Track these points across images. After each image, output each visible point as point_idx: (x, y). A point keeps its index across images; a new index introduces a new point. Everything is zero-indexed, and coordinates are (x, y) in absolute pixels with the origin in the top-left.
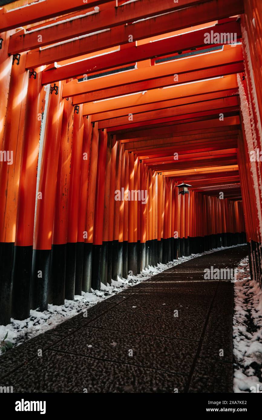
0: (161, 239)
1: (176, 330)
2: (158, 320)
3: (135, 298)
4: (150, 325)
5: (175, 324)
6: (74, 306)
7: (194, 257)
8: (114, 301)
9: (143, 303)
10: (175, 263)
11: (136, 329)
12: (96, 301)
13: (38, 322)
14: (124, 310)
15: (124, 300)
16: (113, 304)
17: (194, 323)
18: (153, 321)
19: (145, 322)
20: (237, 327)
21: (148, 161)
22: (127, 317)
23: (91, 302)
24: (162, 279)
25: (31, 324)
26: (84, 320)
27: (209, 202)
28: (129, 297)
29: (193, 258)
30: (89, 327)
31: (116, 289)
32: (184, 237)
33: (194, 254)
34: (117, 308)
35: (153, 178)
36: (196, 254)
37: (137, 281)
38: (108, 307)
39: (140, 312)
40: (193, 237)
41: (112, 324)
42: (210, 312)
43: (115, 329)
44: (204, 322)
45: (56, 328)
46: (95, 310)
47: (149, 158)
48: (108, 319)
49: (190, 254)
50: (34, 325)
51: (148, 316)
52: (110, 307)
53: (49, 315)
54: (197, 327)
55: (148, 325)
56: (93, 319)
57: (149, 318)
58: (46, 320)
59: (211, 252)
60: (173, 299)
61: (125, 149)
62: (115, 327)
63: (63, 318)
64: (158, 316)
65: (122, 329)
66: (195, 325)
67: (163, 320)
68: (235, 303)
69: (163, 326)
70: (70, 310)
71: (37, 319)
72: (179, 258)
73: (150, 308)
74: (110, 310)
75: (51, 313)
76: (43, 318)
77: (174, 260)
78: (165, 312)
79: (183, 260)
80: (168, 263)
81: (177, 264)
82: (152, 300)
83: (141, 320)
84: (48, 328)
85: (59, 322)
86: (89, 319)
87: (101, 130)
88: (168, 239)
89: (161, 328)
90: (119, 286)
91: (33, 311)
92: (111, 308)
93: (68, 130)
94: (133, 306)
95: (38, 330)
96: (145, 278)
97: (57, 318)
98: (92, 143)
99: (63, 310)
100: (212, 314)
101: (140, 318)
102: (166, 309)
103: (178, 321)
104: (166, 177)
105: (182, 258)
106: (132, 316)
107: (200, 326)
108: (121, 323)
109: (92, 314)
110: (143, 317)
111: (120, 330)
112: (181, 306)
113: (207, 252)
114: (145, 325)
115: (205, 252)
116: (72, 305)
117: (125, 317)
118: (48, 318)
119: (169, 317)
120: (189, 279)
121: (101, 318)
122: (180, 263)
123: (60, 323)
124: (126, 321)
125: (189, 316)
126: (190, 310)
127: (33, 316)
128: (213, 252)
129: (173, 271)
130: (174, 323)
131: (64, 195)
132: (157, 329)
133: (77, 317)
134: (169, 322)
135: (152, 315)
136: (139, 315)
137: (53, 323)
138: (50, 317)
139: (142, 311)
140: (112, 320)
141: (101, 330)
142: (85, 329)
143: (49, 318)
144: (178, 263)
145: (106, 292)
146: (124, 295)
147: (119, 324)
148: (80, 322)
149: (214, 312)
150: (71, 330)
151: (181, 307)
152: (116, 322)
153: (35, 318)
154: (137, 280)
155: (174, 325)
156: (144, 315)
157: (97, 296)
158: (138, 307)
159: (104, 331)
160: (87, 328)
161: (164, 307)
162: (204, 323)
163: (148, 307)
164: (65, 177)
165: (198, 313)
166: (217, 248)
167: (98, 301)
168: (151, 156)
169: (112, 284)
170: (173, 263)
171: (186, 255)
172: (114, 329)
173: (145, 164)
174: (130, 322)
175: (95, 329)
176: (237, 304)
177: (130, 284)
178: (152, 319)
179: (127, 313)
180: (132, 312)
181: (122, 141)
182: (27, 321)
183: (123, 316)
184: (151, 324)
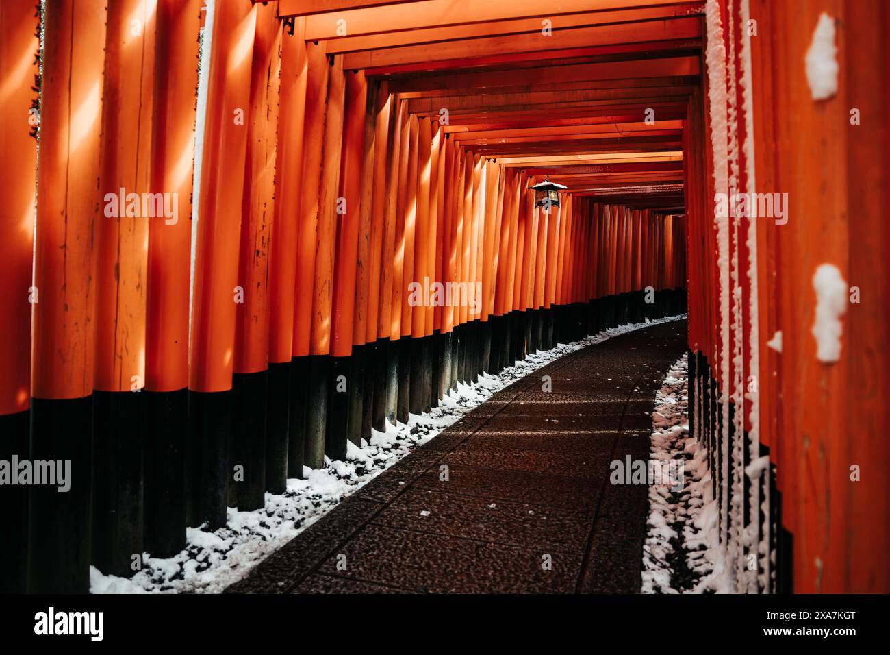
0: (490, 316)
1: (518, 584)
2: (479, 555)
3: (426, 487)
4: (461, 569)
5: (517, 565)
6: (286, 511)
7: (564, 352)
8: (379, 496)
9: (445, 503)
10: (519, 371)
11: (429, 582)
12: (337, 493)
13: (206, 560)
14: (402, 523)
15: (401, 493)
16: (376, 503)
17: (557, 565)
18: (468, 557)
19: (449, 560)
20: (650, 573)
21: (464, 136)
22: (409, 545)
23: (326, 494)
24: (488, 424)
25: (190, 566)
26: (312, 553)
27: (606, 219)
28: (413, 483)
29: (561, 355)
30: (323, 576)
31: (382, 456)
32: (542, 305)
33: (564, 345)
34: (385, 517)
35: (474, 174)
36: (567, 344)
37: (431, 428)
38: (365, 514)
39: (438, 530)
40: (565, 304)
41: (376, 564)
42: (594, 530)
43: (384, 581)
44: (580, 561)
45: (248, 579)
46: (335, 523)
47: (469, 131)
48: (367, 551)
49: (555, 345)
50: (199, 569)
51: (456, 543)
52: (369, 512)
53: (229, 541)
54: (563, 576)
55: (456, 568)
56: (332, 549)
57: (458, 549)
58: (223, 552)
59: (603, 336)
60: (514, 491)
61: (410, 111)
62: (383, 575)
63: (263, 547)
64: (479, 543)
65: (398, 582)
66: (560, 571)
67: (490, 554)
68: (651, 501)
69: (490, 574)
70: (279, 523)
71: (203, 552)
72: (527, 357)
73: (461, 519)
74: (369, 523)
75: (235, 533)
76: (216, 547)
77: (517, 363)
78: (495, 529)
79: (537, 360)
80: (502, 370)
81: (523, 375)
82: (466, 493)
83: (441, 553)
84: (230, 578)
85: (255, 560)
86: (324, 550)
87: (349, 74)
88: (504, 315)
89: (484, 579)
90: (389, 446)
91: (193, 529)
92: (373, 518)
93: (268, 86)
94: (422, 510)
95: (209, 585)
96: (449, 421)
97: (250, 549)
98: (327, 109)
99: (263, 524)
100: (599, 538)
101: (438, 549)
102: (497, 521)
103: (523, 559)
104: (506, 168)
105: (534, 356)
106: (421, 541)
107: (572, 574)
108: (396, 563)
109: (329, 534)
110: (446, 546)
111: (395, 584)
112: (530, 512)
113: (592, 337)
114: (450, 568)
115: (589, 337)
116: (283, 507)
117: (403, 544)
118: (228, 548)
119: (503, 546)
120: (550, 426)
121: (350, 546)
122: (530, 371)
123: (257, 562)
124: (408, 557)
125: (548, 543)
126: (549, 523)
127: (195, 545)
128: (608, 338)
129: (514, 397)
130: (514, 564)
131: (260, 254)
132: (476, 581)
133: (294, 544)
134: (501, 560)
135: (465, 539)
136: (436, 538)
137: (242, 564)
138: (233, 543)
139: (444, 527)
140: (375, 553)
141: (352, 585)
142: (316, 579)
143: (231, 548)
144: (524, 372)
145: (359, 465)
146: (400, 477)
147: (391, 565)
148: (303, 560)
149: (603, 531)
150: (283, 584)
151: (531, 515)
152: (385, 561)
153: (200, 550)
154: (429, 426)
155: (513, 570)
156: (448, 538)
157: (339, 477)
158: (433, 514)
159: (358, 587)
160: (318, 579)
161: (493, 516)
162: (580, 564)
163: (457, 514)
164: (262, 209)
165: (568, 533)
166: (617, 327)
167: (341, 493)
168: (473, 127)
169: (372, 441)
170: (513, 372)
171: (546, 348)
172: (379, 581)
173: (458, 143)
174: (417, 559)
175: (337, 583)
176: (654, 506)
177: (415, 437)
178: (465, 550)
179: (408, 532)
180: (420, 529)
181: (404, 95)
182: (181, 560)
183: (401, 541)
184: (463, 565)
